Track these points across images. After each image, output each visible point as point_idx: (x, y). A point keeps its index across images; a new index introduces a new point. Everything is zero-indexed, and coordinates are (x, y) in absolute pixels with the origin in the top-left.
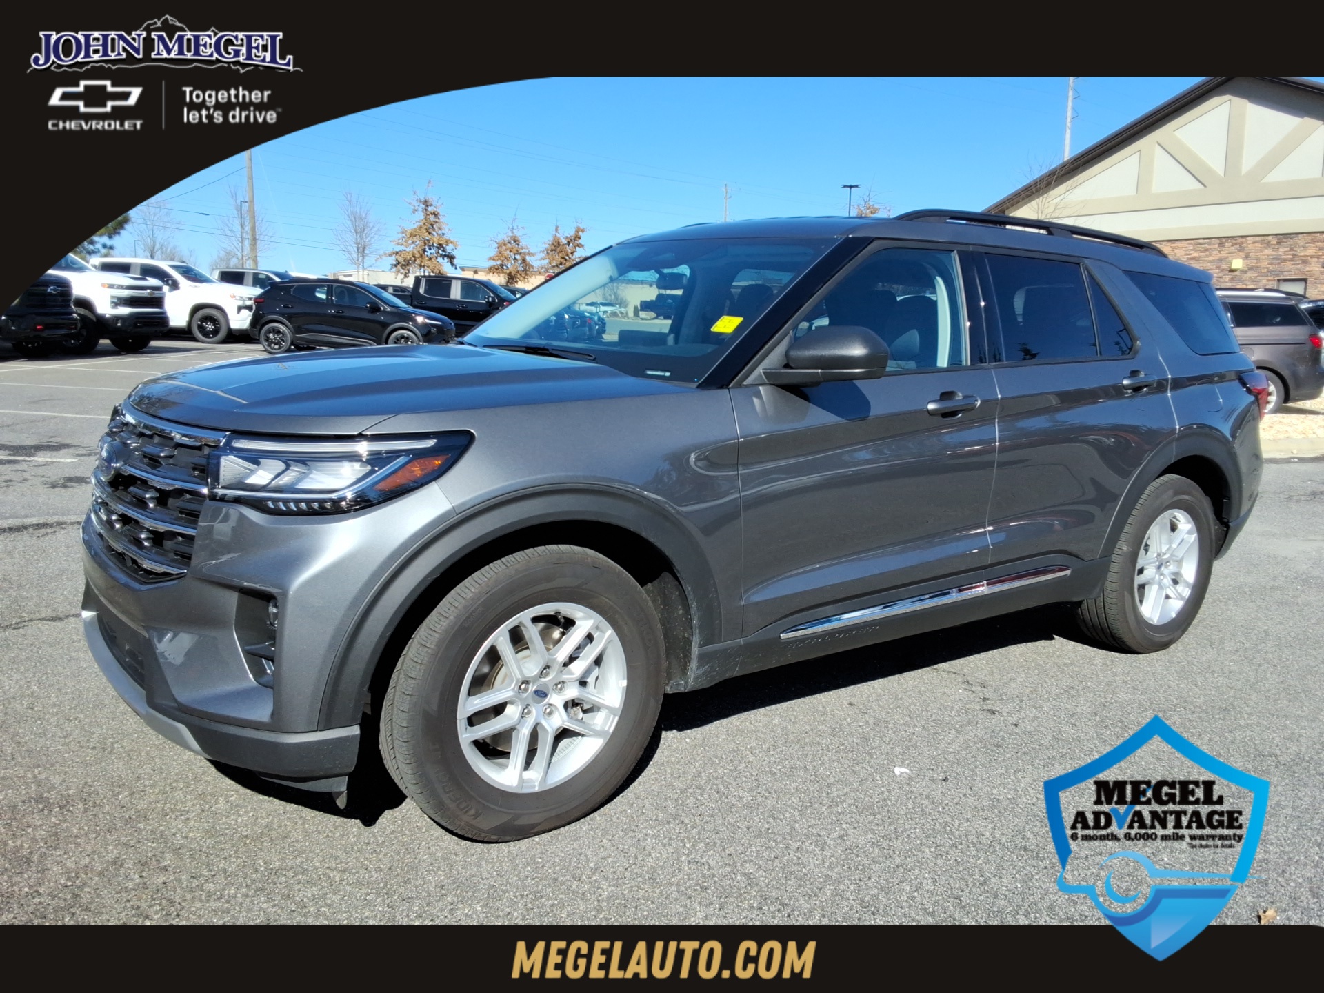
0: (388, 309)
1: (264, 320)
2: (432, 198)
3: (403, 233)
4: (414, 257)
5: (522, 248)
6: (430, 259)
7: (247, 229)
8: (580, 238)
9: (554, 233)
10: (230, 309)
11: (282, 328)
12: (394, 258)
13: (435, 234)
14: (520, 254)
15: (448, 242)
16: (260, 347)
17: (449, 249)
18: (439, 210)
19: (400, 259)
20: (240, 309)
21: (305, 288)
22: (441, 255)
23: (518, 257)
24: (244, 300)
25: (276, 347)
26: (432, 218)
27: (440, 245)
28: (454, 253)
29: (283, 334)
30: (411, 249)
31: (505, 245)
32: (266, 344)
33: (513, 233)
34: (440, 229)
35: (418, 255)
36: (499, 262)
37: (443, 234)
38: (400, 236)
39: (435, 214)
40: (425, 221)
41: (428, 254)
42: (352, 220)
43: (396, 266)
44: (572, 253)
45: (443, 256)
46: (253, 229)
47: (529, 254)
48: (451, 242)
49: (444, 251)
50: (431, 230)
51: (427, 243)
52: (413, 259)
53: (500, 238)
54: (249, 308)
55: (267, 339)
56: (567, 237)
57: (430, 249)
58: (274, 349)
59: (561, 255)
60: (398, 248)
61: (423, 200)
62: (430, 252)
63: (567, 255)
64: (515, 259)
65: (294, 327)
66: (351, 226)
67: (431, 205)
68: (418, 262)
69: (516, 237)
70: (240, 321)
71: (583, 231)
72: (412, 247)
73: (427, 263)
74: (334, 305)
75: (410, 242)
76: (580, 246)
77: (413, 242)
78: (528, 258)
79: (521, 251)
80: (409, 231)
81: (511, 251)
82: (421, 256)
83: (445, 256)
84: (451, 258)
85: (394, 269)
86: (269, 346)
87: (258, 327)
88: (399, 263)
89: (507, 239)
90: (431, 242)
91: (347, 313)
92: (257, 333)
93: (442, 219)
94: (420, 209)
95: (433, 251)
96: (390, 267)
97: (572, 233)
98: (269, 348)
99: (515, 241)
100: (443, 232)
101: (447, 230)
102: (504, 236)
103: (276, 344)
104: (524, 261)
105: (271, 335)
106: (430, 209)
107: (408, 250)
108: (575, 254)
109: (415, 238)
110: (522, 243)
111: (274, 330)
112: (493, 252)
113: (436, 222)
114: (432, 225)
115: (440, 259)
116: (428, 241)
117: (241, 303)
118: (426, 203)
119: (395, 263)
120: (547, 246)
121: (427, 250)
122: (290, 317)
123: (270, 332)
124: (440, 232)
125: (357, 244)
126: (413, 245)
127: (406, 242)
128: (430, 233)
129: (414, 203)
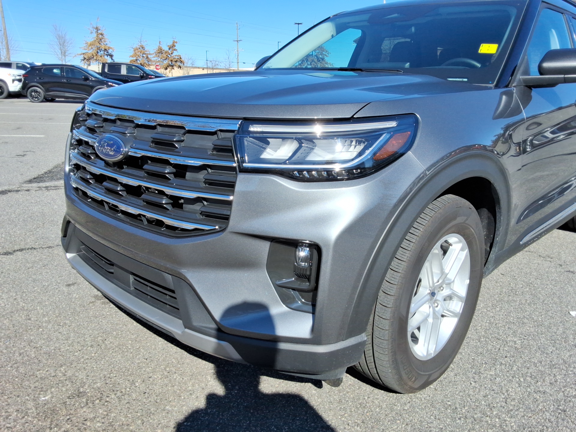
0: (93, 79)
1: (29, 86)
2: (100, 26)
3: (86, 44)
4: (93, 55)
5: (146, 51)
6: (101, 56)
7: (4, 43)
8: (175, 46)
9: (159, 44)
10: (8, 80)
11: (39, 90)
12: (82, 56)
13: (102, 44)
14: (145, 54)
15: (109, 48)
16: (28, 100)
17: (110, 51)
18: (104, 32)
19: (86, 57)
20: (13, 81)
21: (47, 69)
22: (106, 55)
23: (144, 55)
24: (15, 77)
25: (36, 99)
26: (100, 36)
27: (105, 49)
28: (113, 53)
29: (39, 93)
30: (91, 52)
31: (137, 49)
32: (30, 98)
33: (141, 43)
34: (105, 42)
35: (95, 55)
36: (135, 58)
37: (107, 44)
38: (85, 45)
39: (102, 34)
40: (97, 38)
41: (100, 54)
42: (58, 39)
43: (83, 60)
44: (172, 54)
45: (107, 55)
46: (7, 43)
47: (150, 54)
48: (111, 48)
49: (107, 52)
50: (100, 42)
51: (99, 48)
52: (92, 56)
53: (134, 46)
54: (20, 80)
55: (31, 95)
56: (169, 46)
57: (100, 52)
58: (35, 100)
59: (166, 54)
60: (84, 51)
61: (95, 27)
62: (100, 53)
63: (170, 55)
64: (143, 57)
65: (45, 89)
66: (57, 41)
67: (100, 30)
68: (95, 58)
69: (143, 45)
70: (15, 87)
71: (176, 43)
72: (91, 51)
73: (100, 58)
74: (65, 77)
75: (90, 48)
76: (175, 50)
77: (92, 48)
78: (149, 56)
79: (145, 52)
80: (89, 43)
81: (141, 53)
82: (96, 55)
83: (108, 55)
84: (111, 56)
85: (83, 62)
86: (33, 99)
87: (26, 89)
88: (85, 59)
89: (138, 47)
90: (101, 48)
91: (73, 81)
92: (26, 93)
93: (106, 37)
94: (94, 32)
95: (102, 53)
96: (80, 61)
97: (170, 43)
98: (32, 100)
99: (142, 48)
100: (106, 43)
101: (108, 42)
102: (136, 45)
103: (36, 98)
104: (147, 57)
105: (33, 93)
106: (99, 32)
107: (89, 52)
108: (173, 54)
109: (92, 46)
110: (146, 49)
111: (34, 91)
112: (132, 53)
113: (103, 38)
114: (101, 40)
115: (106, 57)
116: (99, 47)
117: (14, 78)
118: (97, 29)
119: (83, 59)
120: (155, 51)
121: (99, 52)
122: (42, 84)
123: (32, 92)
124: (105, 43)
125: (61, 50)
126: (92, 50)
127: (88, 48)
128: (100, 44)
129: (91, 29)
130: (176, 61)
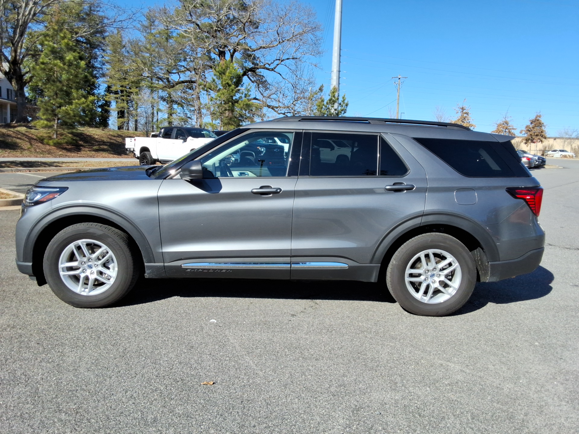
2: (466, 106)
5: (509, 126)
13: (465, 122)
18: (469, 111)
31: (501, 125)
33: (505, 119)
34: (468, 120)
39: (467, 113)
40: (462, 117)
47: (513, 129)
53: (498, 122)
61: (461, 107)
64: (505, 132)
67: (465, 109)
79: (509, 128)
81: (504, 128)
89: (502, 122)
93: (470, 115)
94: (460, 111)
99: (506, 123)
100: (470, 121)
101: (472, 120)
102: (500, 121)
104: (510, 132)
106: (464, 111)
110: (510, 124)
112: (494, 129)
113: (467, 117)
114: (465, 118)
118: (463, 109)
129: (458, 109)
130: (537, 135)
